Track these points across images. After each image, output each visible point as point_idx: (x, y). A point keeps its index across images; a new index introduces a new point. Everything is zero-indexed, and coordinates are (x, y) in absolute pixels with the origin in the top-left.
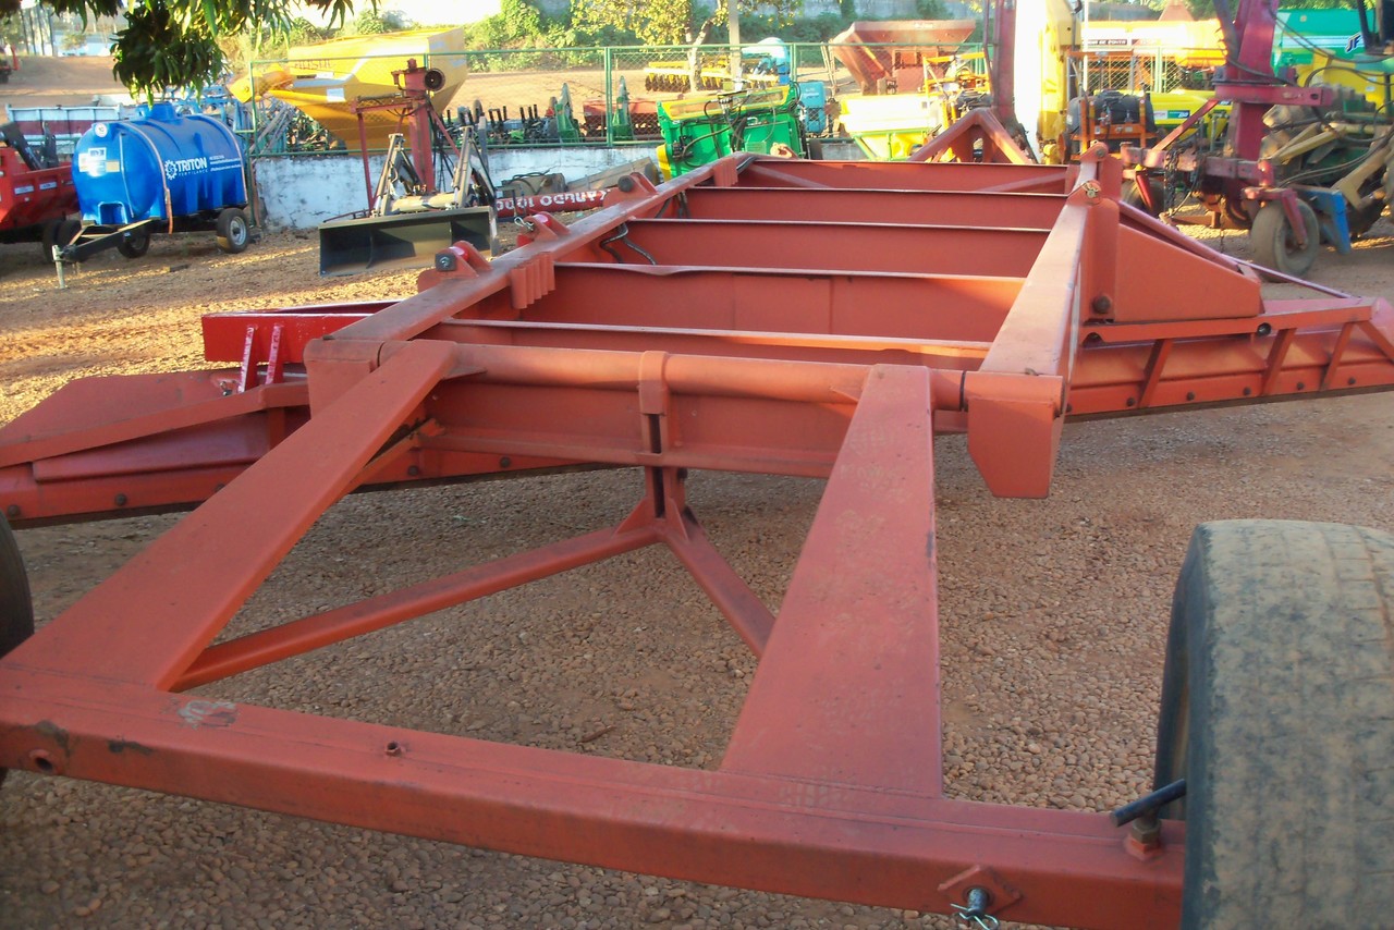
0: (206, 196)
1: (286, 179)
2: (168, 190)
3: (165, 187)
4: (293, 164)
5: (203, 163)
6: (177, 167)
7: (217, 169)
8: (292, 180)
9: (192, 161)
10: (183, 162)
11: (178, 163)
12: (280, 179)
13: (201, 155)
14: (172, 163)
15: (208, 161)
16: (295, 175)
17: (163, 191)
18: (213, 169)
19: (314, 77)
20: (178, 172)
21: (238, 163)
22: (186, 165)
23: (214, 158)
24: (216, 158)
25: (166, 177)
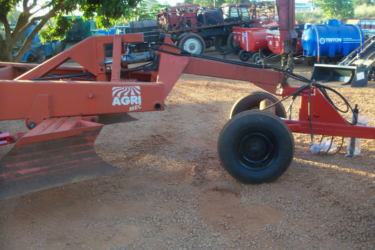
0: (339, 51)
2: (319, 48)
5: (339, 40)
7: (346, 42)
9: (334, 39)
10: (329, 39)
13: (339, 37)
14: (323, 39)
15: (342, 40)
17: (317, 47)
18: (344, 42)
20: (326, 42)
21: (360, 41)
22: (330, 40)
23: (346, 39)
24: (348, 39)
25: (319, 43)
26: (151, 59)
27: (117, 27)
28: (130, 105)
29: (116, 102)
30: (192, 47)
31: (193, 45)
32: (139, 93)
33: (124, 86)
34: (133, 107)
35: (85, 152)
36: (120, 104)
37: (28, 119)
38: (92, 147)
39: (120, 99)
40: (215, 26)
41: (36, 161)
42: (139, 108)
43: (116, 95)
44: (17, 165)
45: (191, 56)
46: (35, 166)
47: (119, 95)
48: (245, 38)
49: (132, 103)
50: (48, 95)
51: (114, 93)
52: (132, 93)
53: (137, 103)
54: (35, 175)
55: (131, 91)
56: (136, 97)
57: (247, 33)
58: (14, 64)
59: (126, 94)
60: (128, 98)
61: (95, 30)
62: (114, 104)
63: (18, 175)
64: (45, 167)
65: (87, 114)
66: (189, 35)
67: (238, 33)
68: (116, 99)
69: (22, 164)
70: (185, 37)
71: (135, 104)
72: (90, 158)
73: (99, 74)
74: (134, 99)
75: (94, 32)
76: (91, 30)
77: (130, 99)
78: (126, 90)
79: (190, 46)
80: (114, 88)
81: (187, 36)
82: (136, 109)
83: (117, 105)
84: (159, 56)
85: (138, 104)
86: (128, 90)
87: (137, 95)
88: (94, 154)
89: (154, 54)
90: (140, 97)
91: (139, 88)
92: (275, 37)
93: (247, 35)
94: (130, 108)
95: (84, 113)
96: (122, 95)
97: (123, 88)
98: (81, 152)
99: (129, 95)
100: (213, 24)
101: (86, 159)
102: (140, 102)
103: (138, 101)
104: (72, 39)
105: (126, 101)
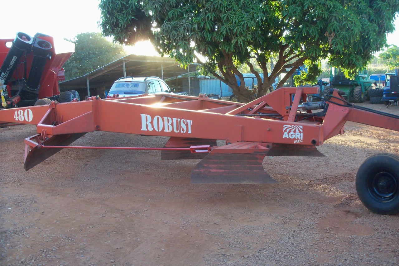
26: (322, 107)
27: (388, 74)
28: (295, 139)
29: (285, 135)
32: (302, 131)
33: (292, 124)
34: (297, 140)
35: (256, 166)
36: (288, 138)
37: (227, 140)
38: (261, 164)
39: (288, 134)
41: (222, 166)
42: (301, 142)
43: (286, 130)
44: (210, 166)
45: (352, 107)
46: (221, 168)
47: (288, 130)
49: (296, 138)
50: (241, 126)
51: (284, 129)
52: (297, 130)
53: (299, 138)
54: (219, 174)
55: (296, 129)
56: (299, 133)
58: (238, 104)
59: (293, 131)
60: (294, 134)
61: (364, 76)
62: (284, 137)
63: (210, 172)
64: (227, 171)
65: (266, 141)
68: (286, 133)
69: (213, 166)
71: (298, 139)
72: (258, 171)
73: (285, 115)
74: (298, 135)
75: (363, 78)
76: (360, 76)
77: (295, 135)
78: (293, 128)
80: (284, 126)
82: (299, 142)
83: (286, 138)
84: (328, 105)
85: (301, 139)
86: (294, 128)
87: (300, 132)
88: (262, 169)
89: (325, 104)
90: (302, 134)
91: (302, 127)
94: (295, 141)
95: (264, 141)
96: (290, 131)
97: (291, 126)
98: (253, 166)
99: (295, 132)
101: (255, 171)
102: (302, 138)
103: (300, 136)
104: (340, 83)
105: (292, 135)
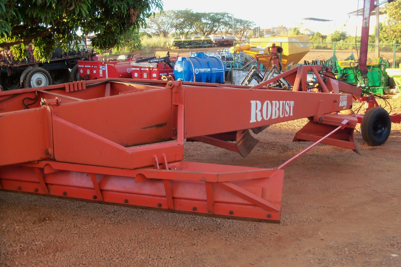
0: (209, 79)
1: (241, 77)
2: (195, 77)
3: (194, 76)
4: (243, 72)
5: (209, 70)
6: (199, 71)
7: (214, 72)
8: (242, 77)
9: (205, 69)
10: (201, 69)
11: (200, 69)
12: (239, 76)
13: (209, 67)
14: (197, 69)
15: (211, 70)
16: (243, 76)
17: (193, 77)
18: (212, 72)
19: (256, 47)
20: (199, 72)
21: (223, 71)
22: (202, 70)
23: (214, 69)
24: (215, 69)
25: (195, 73)
30: (39, 82)
31: (40, 80)
40: (59, 60)
48: (104, 71)
57: (106, 66)
66: (36, 69)
67: (86, 66)
70: (31, 72)
79: (37, 81)
81: (33, 70)
92: (142, 69)
93: (107, 68)
100: (58, 58)
